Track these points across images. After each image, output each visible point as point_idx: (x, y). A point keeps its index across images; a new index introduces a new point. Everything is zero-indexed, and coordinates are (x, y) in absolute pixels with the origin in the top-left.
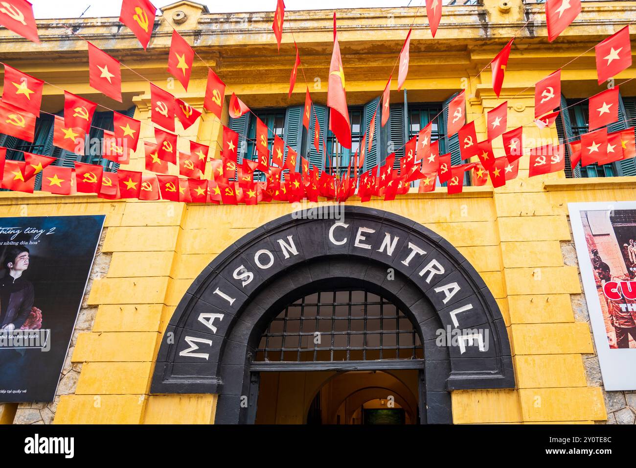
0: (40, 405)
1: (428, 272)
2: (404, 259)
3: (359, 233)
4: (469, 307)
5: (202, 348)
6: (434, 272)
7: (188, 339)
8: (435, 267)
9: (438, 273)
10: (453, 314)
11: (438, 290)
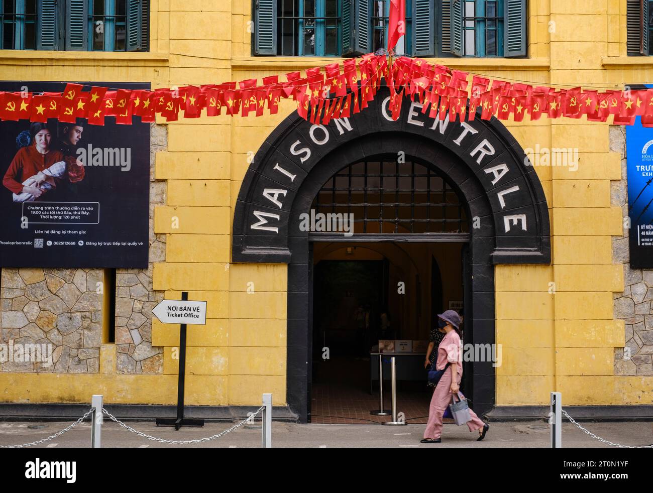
0: (136, 271)
1: (479, 153)
2: (456, 138)
3: (412, 108)
4: (516, 188)
5: (271, 222)
6: (484, 152)
7: (256, 213)
8: (485, 147)
9: (488, 153)
10: (500, 196)
11: (487, 171)
